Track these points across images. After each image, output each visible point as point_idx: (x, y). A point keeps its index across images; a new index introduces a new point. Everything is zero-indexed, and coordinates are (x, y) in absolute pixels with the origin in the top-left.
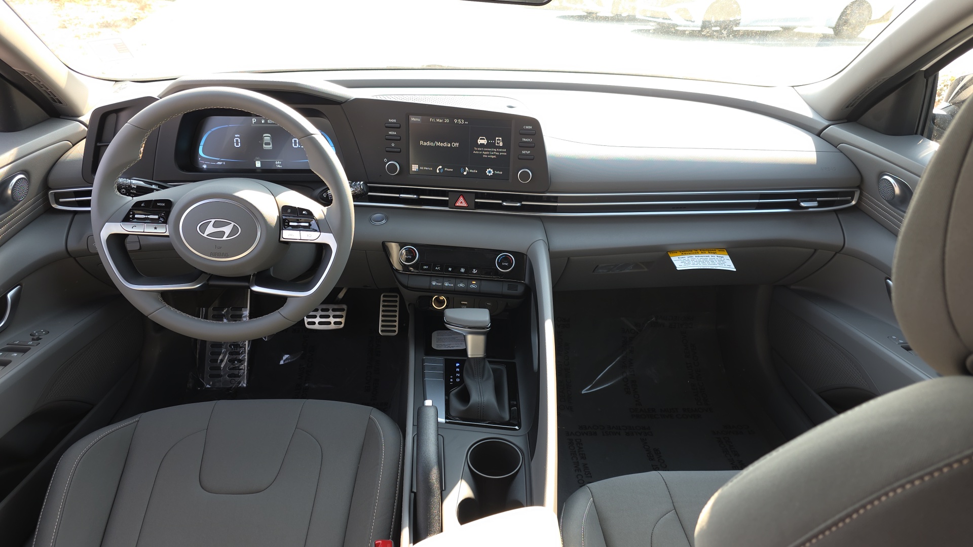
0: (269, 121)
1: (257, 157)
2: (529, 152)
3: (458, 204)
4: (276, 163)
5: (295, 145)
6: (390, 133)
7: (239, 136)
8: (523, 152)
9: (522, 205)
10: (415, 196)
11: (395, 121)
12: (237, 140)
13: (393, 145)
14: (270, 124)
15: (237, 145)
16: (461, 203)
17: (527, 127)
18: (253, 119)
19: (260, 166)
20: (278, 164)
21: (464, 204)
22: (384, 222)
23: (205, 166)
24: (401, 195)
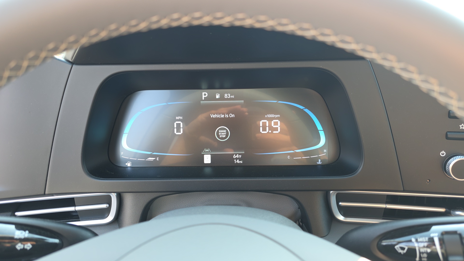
0: (226, 96)
1: (207, 148)
4: (234, 157)
5: (264, 129)
7: (181, 118)
12: (178, 125)
13: (462, 127)
14: (227, 99)
15: (178, 131)
18: (203, 93)
19: (210, 162)
20: (237, 159)
23: (129, 165)
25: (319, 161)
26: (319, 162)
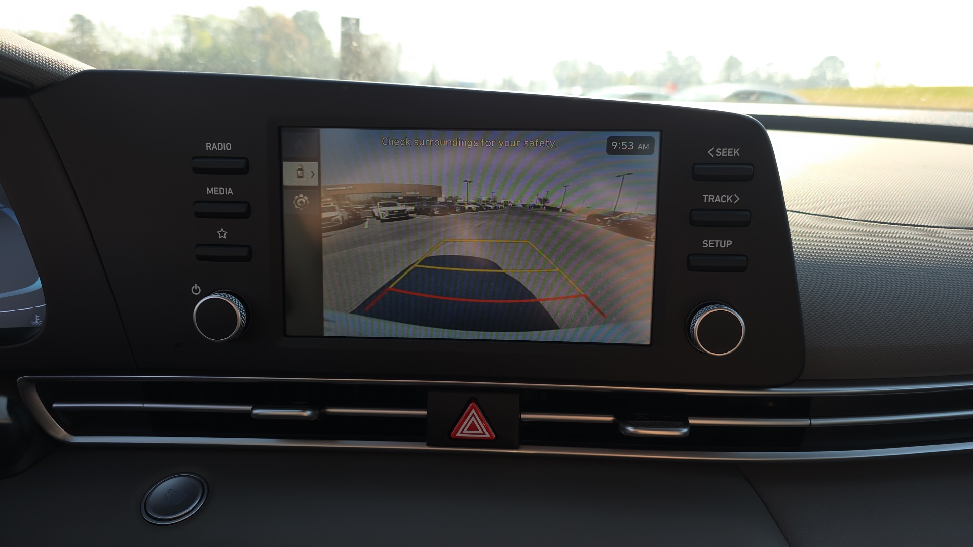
2: (728, 243)
3: (463, 431)
6: (209, 191)
8: (708, 244)
9: (694, 428)
10: (307, 413)
11: (226, 147)
13: (222, 234)
16: (473, 427)
17: (721, 153)
21: (483, 431)
22: (195, 506)
24: (256, 412)
25: (37, 318)
26: (37, 322)
